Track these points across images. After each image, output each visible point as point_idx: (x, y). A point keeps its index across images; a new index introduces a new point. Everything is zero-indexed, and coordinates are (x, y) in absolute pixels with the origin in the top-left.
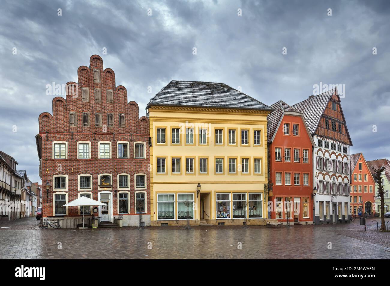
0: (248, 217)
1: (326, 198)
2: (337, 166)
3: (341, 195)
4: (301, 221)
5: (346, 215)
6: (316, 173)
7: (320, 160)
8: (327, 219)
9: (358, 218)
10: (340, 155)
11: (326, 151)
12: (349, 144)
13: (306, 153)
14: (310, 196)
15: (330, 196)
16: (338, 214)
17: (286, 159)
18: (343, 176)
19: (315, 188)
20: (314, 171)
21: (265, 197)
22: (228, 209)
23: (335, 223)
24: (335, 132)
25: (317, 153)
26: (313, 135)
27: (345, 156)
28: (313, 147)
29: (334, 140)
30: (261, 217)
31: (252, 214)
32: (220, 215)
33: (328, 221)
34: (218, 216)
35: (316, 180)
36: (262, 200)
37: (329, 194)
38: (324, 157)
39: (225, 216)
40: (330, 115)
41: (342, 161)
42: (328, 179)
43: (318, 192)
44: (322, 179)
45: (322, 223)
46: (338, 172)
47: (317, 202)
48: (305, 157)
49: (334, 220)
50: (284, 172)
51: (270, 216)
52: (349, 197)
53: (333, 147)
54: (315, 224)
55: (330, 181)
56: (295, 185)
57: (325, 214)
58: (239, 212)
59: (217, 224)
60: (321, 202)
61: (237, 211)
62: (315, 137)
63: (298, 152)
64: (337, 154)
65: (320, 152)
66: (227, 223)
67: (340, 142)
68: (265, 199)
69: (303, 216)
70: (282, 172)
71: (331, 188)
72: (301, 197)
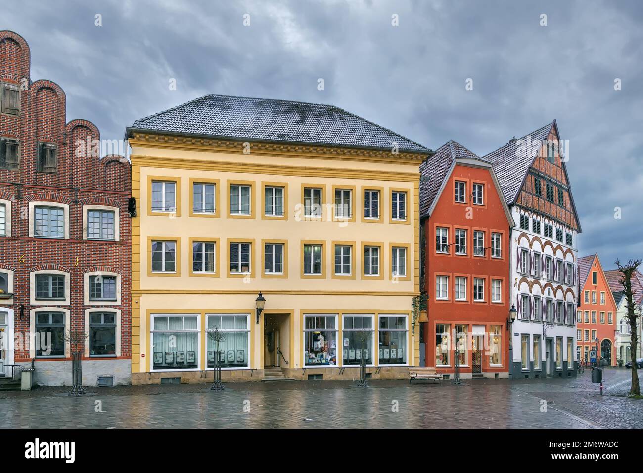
0: (375, 363)
1: (533, 329)
2: (555, 269)
3: (561, 324)
4: (485, 370)
5: (570, 361)
6: (516, 279)
7: (524, 256)
8: (535, 368)
9: (590, 367)
10: (559, 247)
11: (536, 238)
12: (575, 230)
13: (497, 239)
14: (504, 324)
15: (542, 324)
16: (555, 360)
17: (457, 251)
18: (565, 288)
19: (513, 307)
20: (512, 276)
21: (413, 323)
22: (333, 347)
23: (549, 375)
24: (552, 204)
25: (519, 241)
26: (510, 206)
27: (569, 251)
28: (511, 229)
29: (550, 218)
30: (405, 363)
31: (387, 356)
32: (314, 359)
33: (538, 372)
34: (310, 361)
35: (515, 293)
36: (407, 328)
37: (540, 320)
38: (532, 250)
39: (324, 361)
40: (543, 171)
41: (564, 260)
42: (538, 292)
43: (520, 317)
44: (528, 292)
45: (527, 376)
46: (555, 279)
47: (517, 335)
48: (495, 249)
49: (548, 371)
50: (453, 274)
51: (424, 360)
52: (575, 328)
53: (548, 231)
54: (514, 378)
55: (542, 296)
56: (475, 300)
57: (532, 359)
58: (357, 352)
59: (305, 378)
60: (525, 336)
61: (352, 351)
62: (514, 209)
63: (482, 238)
64: (555, 246)
65: (523, 239)
66: (329, 376)
67: (560, 223)
68: (413, 327)
69: (491, 361)
70: (450, 274)
71: (544, 309)
72: (485, 325)
